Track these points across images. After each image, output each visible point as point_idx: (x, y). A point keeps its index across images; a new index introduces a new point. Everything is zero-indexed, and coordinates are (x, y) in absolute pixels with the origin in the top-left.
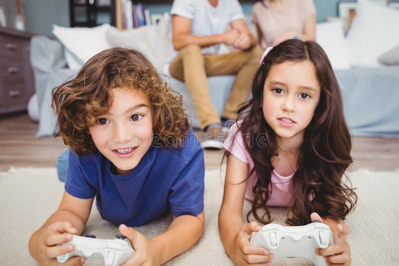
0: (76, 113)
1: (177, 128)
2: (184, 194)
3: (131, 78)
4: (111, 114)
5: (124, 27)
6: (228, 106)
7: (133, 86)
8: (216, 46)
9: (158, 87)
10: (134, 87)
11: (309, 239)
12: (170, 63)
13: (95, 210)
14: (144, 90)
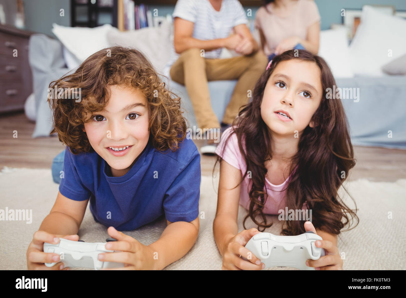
0: (72, 109)
1: (174, 131)
2: (179, 199)
3: (129, 76)
4: (107, 111)
5: (126, 28)
6: (228, 111)
7: (130, 84)
8: (219, 50)
9: (156, 86)
10: (132, 85)
11: (301, 249)
12: (171, 66)
13: (88, 213)
14: (142, 89)
